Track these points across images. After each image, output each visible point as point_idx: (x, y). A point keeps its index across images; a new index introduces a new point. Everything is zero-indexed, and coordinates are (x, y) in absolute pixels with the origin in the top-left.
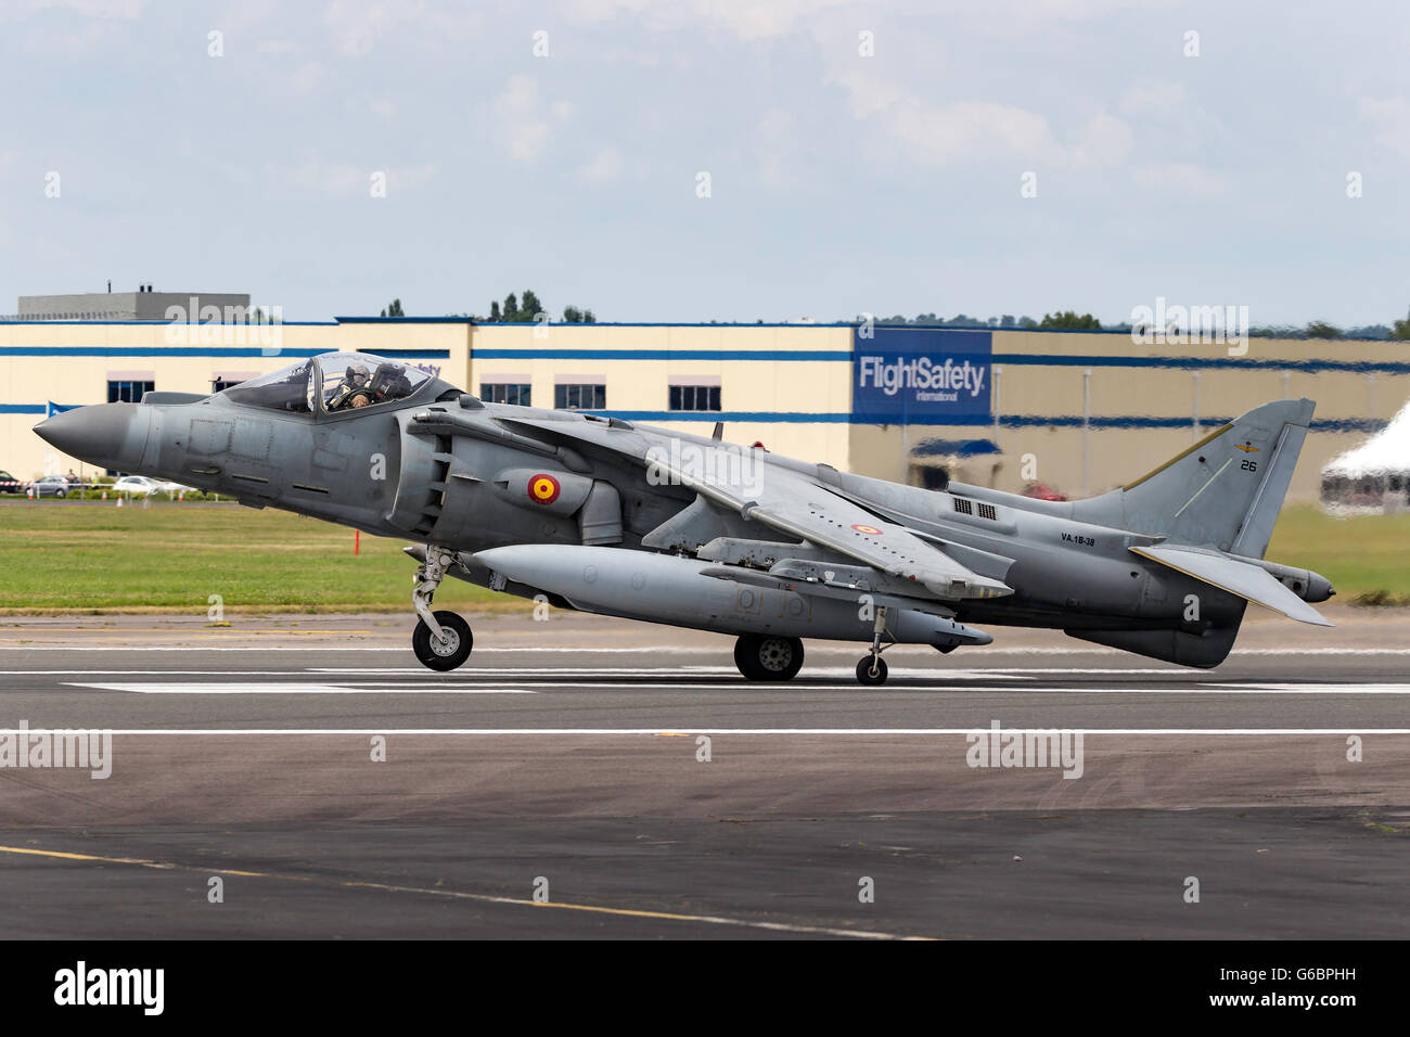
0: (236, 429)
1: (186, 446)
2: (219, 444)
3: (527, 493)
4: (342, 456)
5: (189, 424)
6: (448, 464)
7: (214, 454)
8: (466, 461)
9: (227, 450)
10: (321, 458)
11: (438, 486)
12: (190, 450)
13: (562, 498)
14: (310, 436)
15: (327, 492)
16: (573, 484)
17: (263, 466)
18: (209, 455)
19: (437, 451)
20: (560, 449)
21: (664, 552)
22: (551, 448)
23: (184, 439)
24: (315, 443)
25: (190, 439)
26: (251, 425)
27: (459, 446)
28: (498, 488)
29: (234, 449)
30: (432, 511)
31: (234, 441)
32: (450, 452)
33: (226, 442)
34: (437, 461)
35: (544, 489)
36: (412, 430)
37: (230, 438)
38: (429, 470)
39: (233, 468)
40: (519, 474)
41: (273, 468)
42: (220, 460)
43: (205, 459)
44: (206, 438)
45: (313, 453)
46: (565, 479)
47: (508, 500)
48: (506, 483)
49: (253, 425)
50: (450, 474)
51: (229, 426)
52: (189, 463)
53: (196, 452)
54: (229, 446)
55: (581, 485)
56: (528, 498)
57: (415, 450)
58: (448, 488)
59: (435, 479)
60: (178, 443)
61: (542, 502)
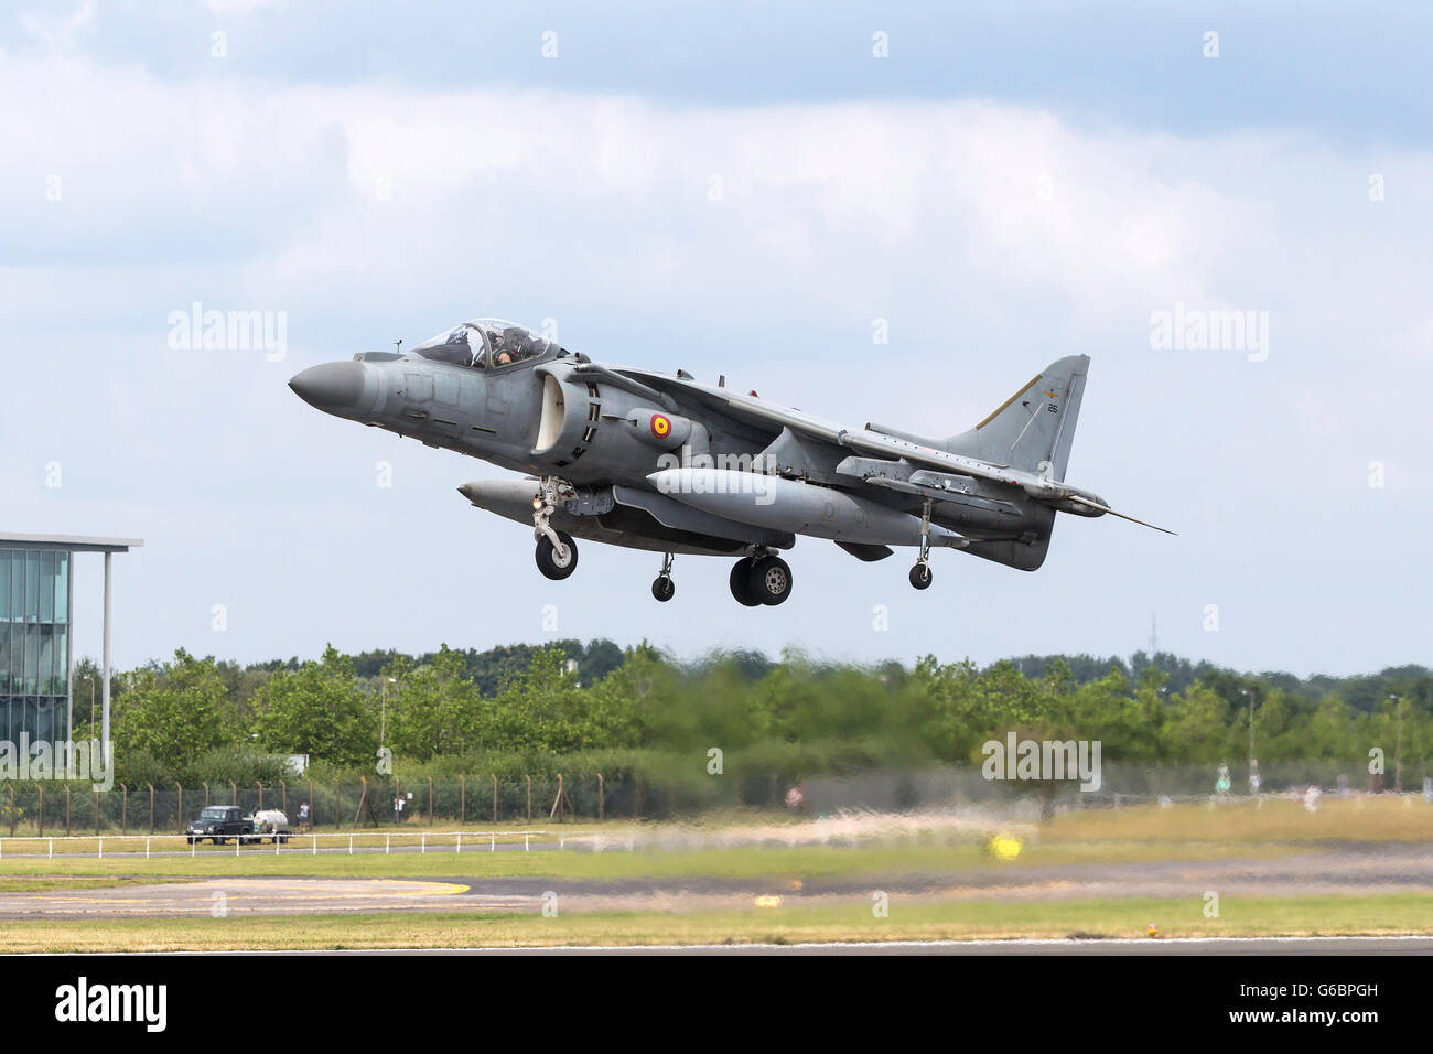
0: (437, 380)
1: (404, 395)
2: (427, 394)
3: (650, 428)
4: (505, 403)
6: (598, 406)
7: (425, 401)
8: (611, 402)
9: (432, 399)
10: (495, 405)
11: (592, 424)
12: (407, 398)
13: (673, 434)
14: (484, 385)
15: (494, 432)
16: (680, 424)
17: (456, 410)
18: (420, 402)
19: (590, 395)
20: (663, 395)
22: (657, 393)
23: (403, 389)
24: (486, 392)
25: (407, 389)
26: (444, 377)
27: (602, 389)
28: (630, 425)
29: (436, 397)
30: (583, 445)
31: (436, 390)
32: (598, 396)
33: (430, 390)
34: (591, 403)
35: (661, 426)
36: (566, 381)
37: (433, 389)
38: (586, 410)
39: (436, 413)
40: (644, 414)
41: (461, 412)
42: (427, 407)
43: (417, 405)
44: (419, 390)
45: (487, 401)
46: (674, 419)
47: (635, 436)
48: (636, 421)
49: (447, 378)
50: (601, 415)
51: (430, 379)
52: (406, 409)
53: (413, 401)
54: (433, 394)
55: (684, 423)
56: (651, 434)
57: (576, 395)
58: (600, 424)
59: (590, 418)
60: (399, 393)
61: (660, 437)
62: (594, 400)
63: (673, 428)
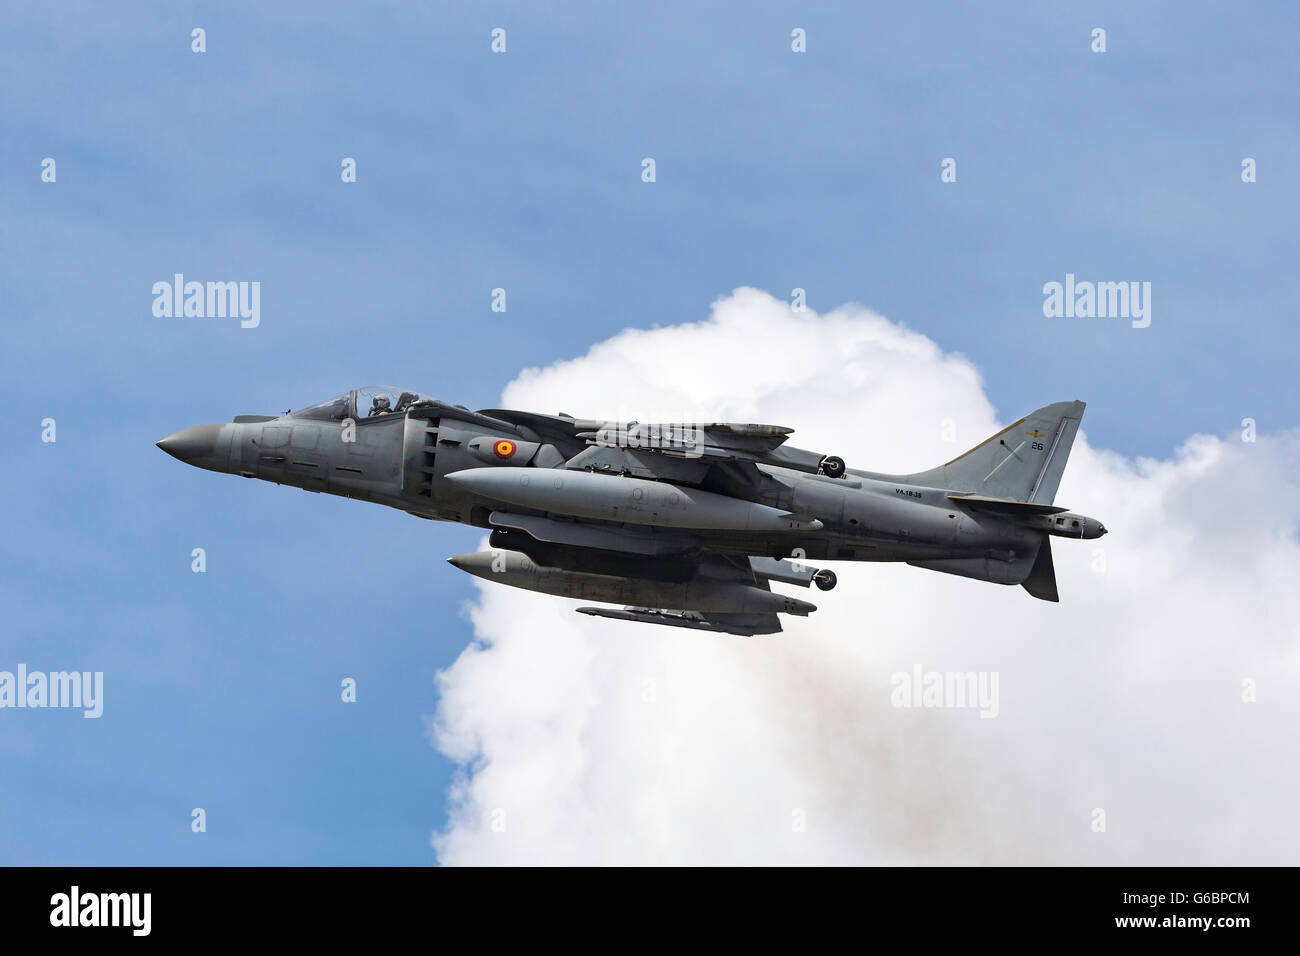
0: (295, 431)
1: (259, 443)
2: (283, 440)
3: (493, 451)
4: (370, 446)
5: (262, 432)
6: (437, 434)
7: (279, 447)
8: (446, 431)
9: (288, 445)
11: (430, 449)
12: (262, 445)
13: (515, 455)
15: (360, 471)
16: (526, 447)
17: (313, 454)
18: (276, 448)
19: (428, 426)
21: (581, 470)
22: (512, 425)
23: (258, 440)
25: (262, 438)
26: (304, 428)
27: (442, 421)
28: (471, 447)
29: (292, 444)
30: (428, 470)
31: (293, 436)
32: (437, 427)
33: (287, 440)
34: (428, 433)
35: (505, 448)
36: (413, 416)
37: (290, 436)
38: (422, 438)
39: (293, 457)
40: (486, 440)
41: (321, 455)
42: (283, 451)
43: (273, 451)
44: (273, 438)
46: (519, 443)
47: (480, 457)
48: (478, 446)
49: (307, 429)
50: (438, 440)
51: (289, 431)
52: (262, 455)
53: (268, 447)
54: (289, 442)
55: (532, 447)
56: (494, 455)
57: (413, 429)
58: (439, 449)
59: (427, 444)
60: (254, 442)
61: (504, 457)
62: (433, 430)
63: (517, 450)
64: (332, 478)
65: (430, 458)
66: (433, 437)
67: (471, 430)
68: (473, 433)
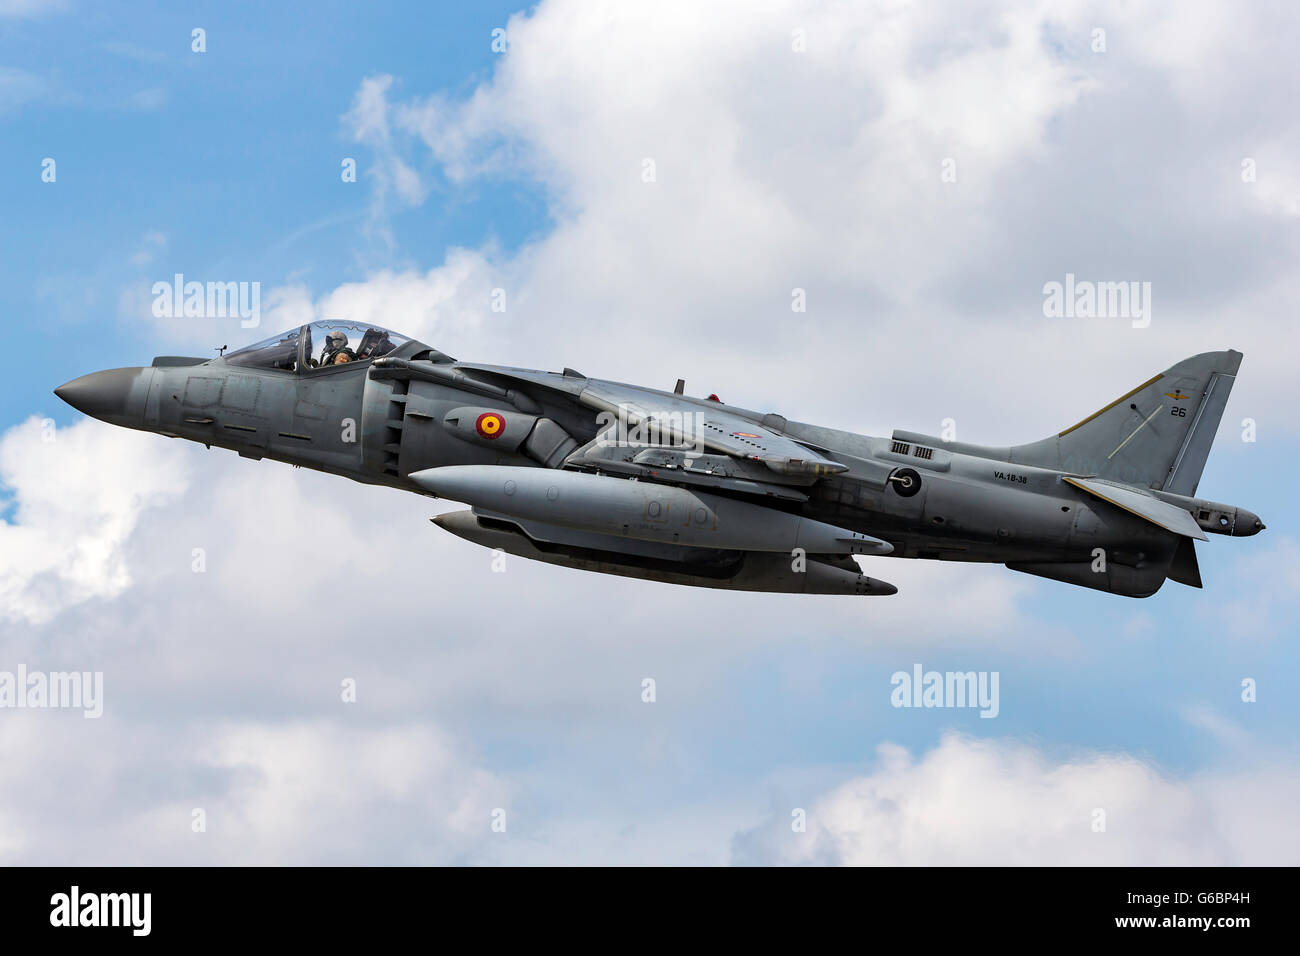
0: (229, 383)
1: (182, 400)
2: (212, 397)
3: (475, 428)
4: (323, 406)
5: (186, 380)
6: (404, 404)
7: (207, 406)
8: (419, 401)
9: (219, 403)
10: (303, 409)
11: (395, 424)
12: (185, 403)
13: (506, 433)
14: (294, 389)
15: (309, 439)
16: (517, 422)
17: (251, 416)
18: (203, 407)
19: (394, 392)
20: (509, 392)
21: (584, 471)
22: (501, 391)
23: (180, 395)
24: (298, 395)
25: (186, 393)
27: (414, 386)
28: (449, 425)
29: (224, 402)
30: (392, 447)
31: (225, 394)
32: (406, 393)
33: (218, 396)
34: (394, 402)
35: (491, 425)
36: (374, 376)
37: (221, 392)
38: (386, 408)
39: (224, 419)
40: (467, 412)
41: (260, 418)
42: (212, 412)
43: (199, 411)
44: (200, 393)
45: (296, 404)
46: (511, 417)
47: (458, 436)
48: (457, 420)
49: (243, 381)
50: (406, 413)
51: (221, 382)
52: (186, 415)
53: (191, 405)
54: (220, 399)
55: (524, 422)
56: (476, 433)
57: (375, 393)
58: (406, 425)
59: (391, 417)
60: (175, 397)
61: (490, 436)
62: (400, 398)
63: (507, 427)
64: (274, 446)
65: (396, 435)
66: (401, 406)
67: (448, 399)
68: (452, 403)
